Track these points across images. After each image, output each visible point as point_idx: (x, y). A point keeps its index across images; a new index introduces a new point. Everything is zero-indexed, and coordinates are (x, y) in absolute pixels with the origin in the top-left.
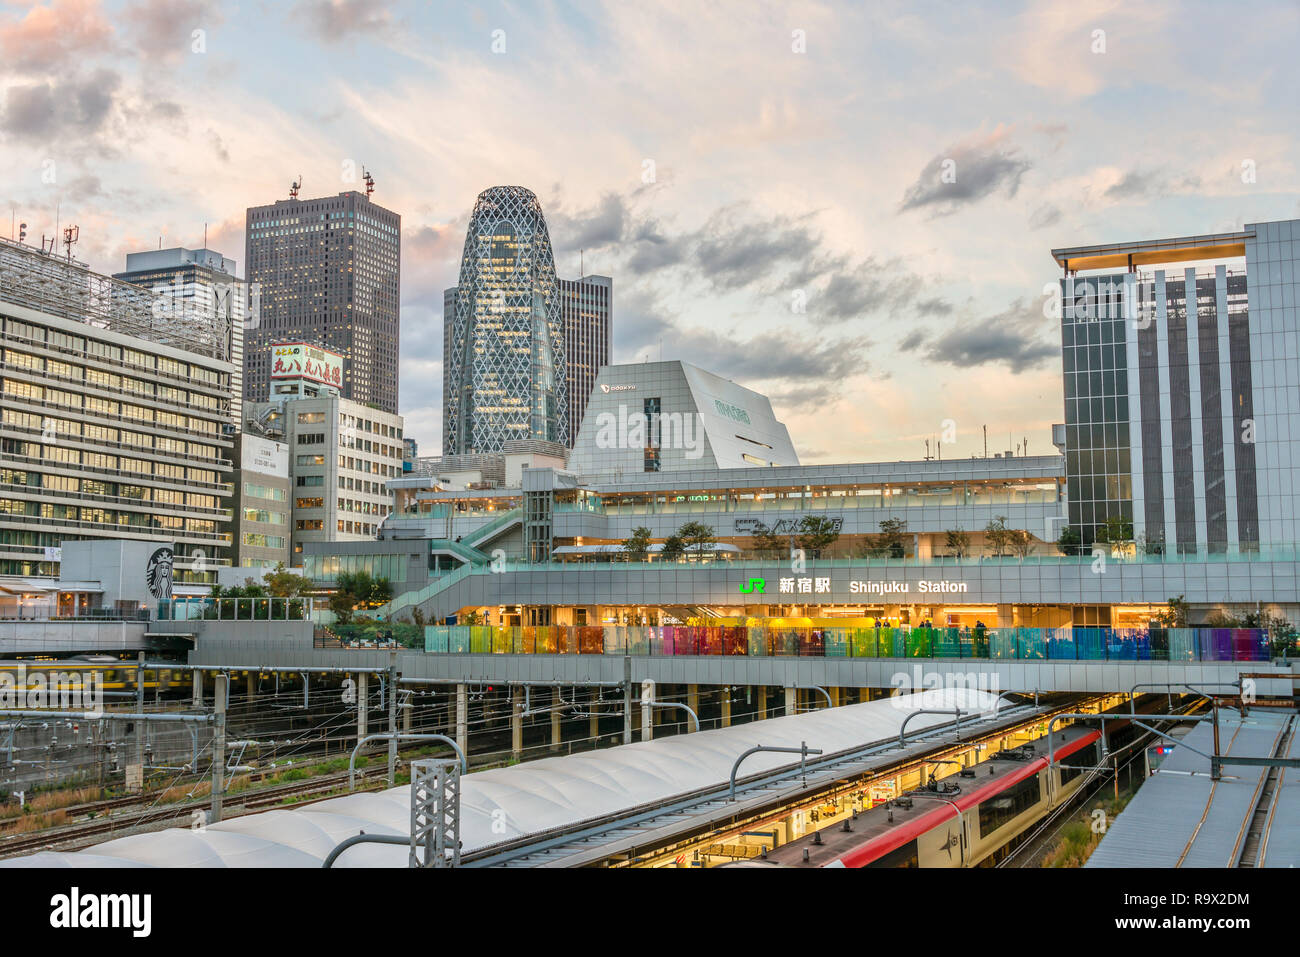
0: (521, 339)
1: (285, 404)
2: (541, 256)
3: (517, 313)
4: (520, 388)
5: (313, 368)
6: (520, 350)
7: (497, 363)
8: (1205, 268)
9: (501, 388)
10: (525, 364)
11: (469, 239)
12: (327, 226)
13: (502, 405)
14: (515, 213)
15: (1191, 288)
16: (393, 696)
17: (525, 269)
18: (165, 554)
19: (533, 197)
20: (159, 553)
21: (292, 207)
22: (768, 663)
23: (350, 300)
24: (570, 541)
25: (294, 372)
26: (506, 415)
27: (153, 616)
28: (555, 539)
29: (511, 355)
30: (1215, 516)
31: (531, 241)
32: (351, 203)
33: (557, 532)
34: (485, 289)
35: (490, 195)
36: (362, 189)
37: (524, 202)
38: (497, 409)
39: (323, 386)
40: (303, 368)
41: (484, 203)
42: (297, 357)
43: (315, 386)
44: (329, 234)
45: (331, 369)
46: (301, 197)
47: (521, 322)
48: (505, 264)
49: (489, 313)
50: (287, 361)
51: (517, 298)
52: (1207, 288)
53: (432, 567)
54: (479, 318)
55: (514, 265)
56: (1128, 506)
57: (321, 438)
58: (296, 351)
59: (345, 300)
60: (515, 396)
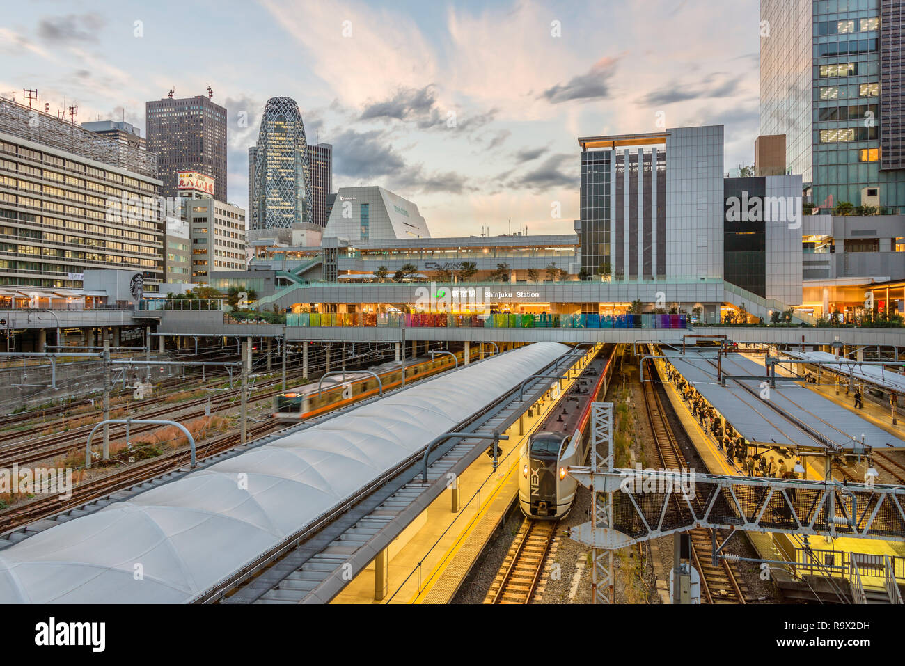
0: (290, 173)
1: (186, 202)
2: (299, 133)
3: (287, 161)
4: (289, 197)
5: (199, 185)
6: (289, 179)
7: (278, 185)
9: (280, 197)
10: (292, 186)
11: (263, 123)
12: (189, 113)
13: (281, 206)
14: (286, 111)
15: (640, 158)
16: (284, 348)
17: (291, 139)
18: (139, 277)
19: (295, 103)
20: (136, 276)
21: (169, 102)
22: (457, 330)
23: (202, 151)
24: (344, 272)
25: (190, 186)
26: (282, 210)
27: (137, 308)
28: (339, 271)
29: (285, 181)
30: (647, 263)
31: (294, 125)
32: (201, 101)
33: (340, 268)
34: (272, 148)
35: (273, 101)
36: (207, 95)
37: (291, 105)
38: (278, 208)
39: (205, 194)
40: (195, 184)
41: (270, 105)
42: (191, 178)
43: (200, 194)
44: (190, 117)
45: (208, 185)
46: (175, 97)
47: (289, 165)
48: (281, 136)
49: (273, 160)
50: (186, 180)
51: (287, 153)
52: (648, 158)
53: (277, 284)
54: (268, 162)
55: (285, 136)
56: (608, 258)
57: (205, 220)
58: (190, 176)
59: (199, 151)
60: (287, 201)
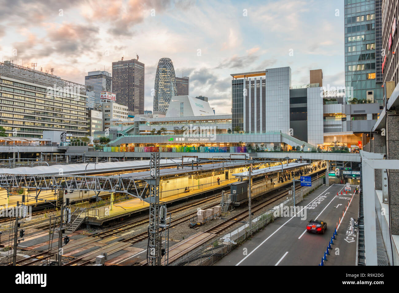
0: (168, 90)
1: (102, 104)
2: (172, 73)
3: (167, 85)
4: (168, 100)
5: (109, 97)
6: (168, 93)
7: (163, 95)
8: (258, 78)
9: (164, 100)
10: (169, 95)
11: (157, 69)
12: (129, 66)
13: (164, 104)
14: (167, 63)
15: (255, 82)
17: (169, 75)
18: (64, 134)
19: (171, 60)
20: (63, 133)
21: (122, 62)
23: (134, 82)
25: (105, 98)
26: (165, 106)
27: (59, 145)
28: (140, 131)
29: (166, 93)
30: (258, 126)
31: (170, 70)
32: (133, 61)
33: (140, 129)
34: (161, 80)
35: (162, 60)
36: (136, 58)
37: (169, 61)
38: (163, 105)
40: (107, 96)
41: (161, 61)
42: (105, 94)
43: (110, 100)
44: (129, 68)
45: (113, 97)
46: (124, 60)
47: (168, 87)
48: (165, 74)
49: (161, 85)
51: (167, 82)
52: (258, 82)
54: (159, 86)
55: (166, 75)
56: (243, 124)
57: (109, 111)
58: (105, 93)
59: (133, 82)
60: (167, 102)
